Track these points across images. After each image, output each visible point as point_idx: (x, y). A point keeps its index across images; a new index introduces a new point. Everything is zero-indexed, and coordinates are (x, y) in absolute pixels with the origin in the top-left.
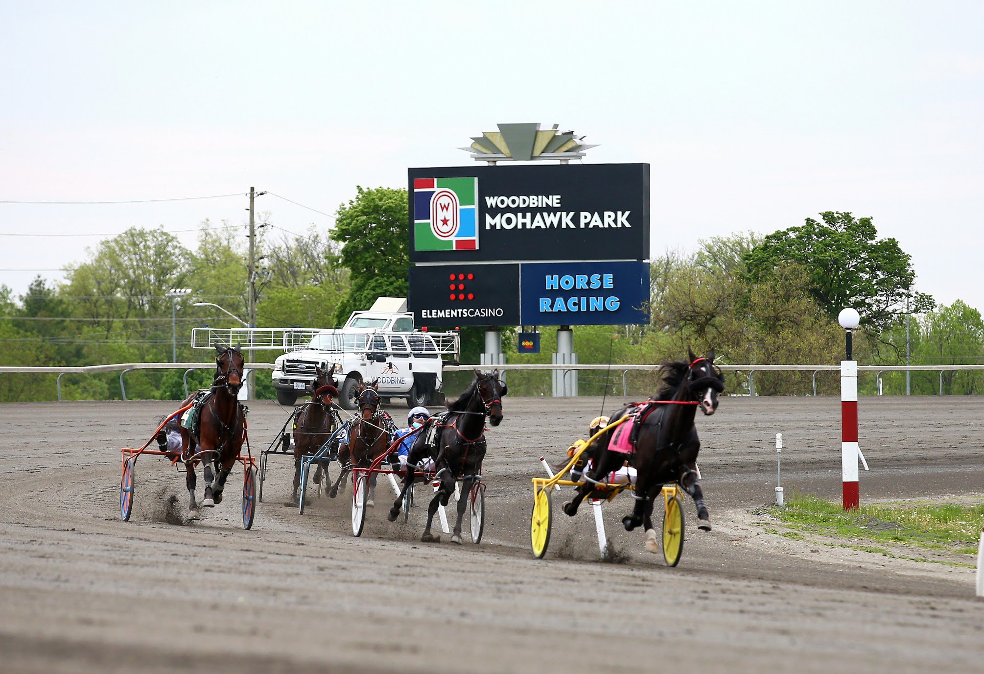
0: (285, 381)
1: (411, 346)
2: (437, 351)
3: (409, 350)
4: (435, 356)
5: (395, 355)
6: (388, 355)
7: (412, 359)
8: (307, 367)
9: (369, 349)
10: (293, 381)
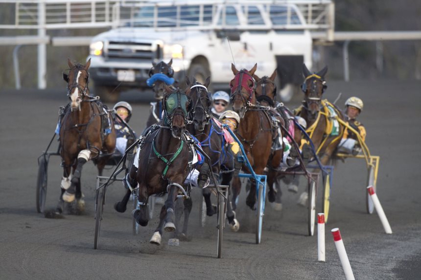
0: (106, 70)
1: (272, 19)
2: (304, 25)
3: (268, 25)
4: (301, 31)
5: (252, 31)
6: (242, 31)
7: (273, 36)
8: (138, 51)
9: (219, 24)
10: (117, 70)
